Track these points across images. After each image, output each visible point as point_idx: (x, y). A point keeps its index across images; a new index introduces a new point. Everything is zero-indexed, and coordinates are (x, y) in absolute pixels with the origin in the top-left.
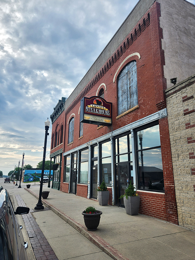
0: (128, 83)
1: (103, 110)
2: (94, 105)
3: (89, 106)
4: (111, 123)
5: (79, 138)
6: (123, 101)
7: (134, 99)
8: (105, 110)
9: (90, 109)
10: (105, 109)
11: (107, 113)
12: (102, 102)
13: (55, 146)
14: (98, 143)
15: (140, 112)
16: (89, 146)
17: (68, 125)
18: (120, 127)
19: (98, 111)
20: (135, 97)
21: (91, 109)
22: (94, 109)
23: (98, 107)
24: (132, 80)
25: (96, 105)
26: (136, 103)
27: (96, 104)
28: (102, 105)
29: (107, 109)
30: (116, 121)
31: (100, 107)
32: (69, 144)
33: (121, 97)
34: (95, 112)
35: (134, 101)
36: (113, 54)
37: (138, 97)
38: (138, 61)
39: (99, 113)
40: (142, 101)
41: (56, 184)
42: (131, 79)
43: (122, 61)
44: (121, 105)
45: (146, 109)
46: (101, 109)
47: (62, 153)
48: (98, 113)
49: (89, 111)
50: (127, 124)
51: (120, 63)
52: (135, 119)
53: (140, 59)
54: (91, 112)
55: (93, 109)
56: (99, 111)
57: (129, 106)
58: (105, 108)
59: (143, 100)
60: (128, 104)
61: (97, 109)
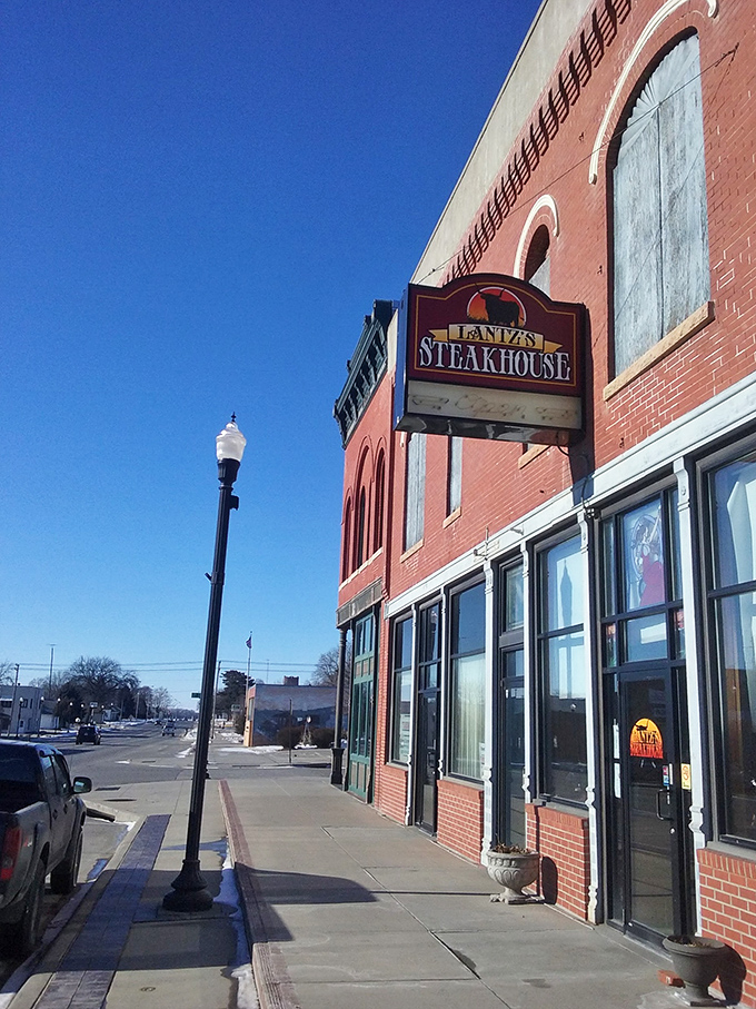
0: (664, 171)
1: (527, 350)
2: (469, 328)
3: (440, 334)
4: (579, 427)
5: (446, 522)
6: (636, 286)
7: (693, 268)
8: (538, 351)
9: (446, 351)
10: (538, 346)
11: (555, 366)
12: (518, 307)
13: (358, 563)
14: (523, 548)
15: (720, 345)
16: (487, 566)
17: (404, 449)
18: (623, 445)
19: (496, 357)
20: (697, 258)
21: (453, 351)
22: (472, 348)
23: (498, 334)
24: (683, 150)
25: (483, 328)
26: (702, 292)
27: (483, 322)
28: (522, 323)
29: (552, 346)
30: (606, 411)
31: (508, 337)
32: (406, 555)
33: (628, 264)
34: (476, 368)
35: (693, 280)
36: (582, 21)
37: (714, 254)
38: (710, 29)
39: (503, 371)
40: (729, 279)
41: (362, 767)
42: (678, 150)
43: (631, 48)
44: (628, 315)
45: (750, 324)
46: (516, 349)
47: (379, 603)
48: (498, 367)
49: (440, 364)
50: (657, 429)
51: (621, 64)
52: (693, 396)
53: (715, 16)
54: (452, 366)
55: (465, 352)
56: (503, 357)
57: (668, 313)
58: (539, 338)
59: (738, 266)
60: (661, 305)
61: (491, 346)
